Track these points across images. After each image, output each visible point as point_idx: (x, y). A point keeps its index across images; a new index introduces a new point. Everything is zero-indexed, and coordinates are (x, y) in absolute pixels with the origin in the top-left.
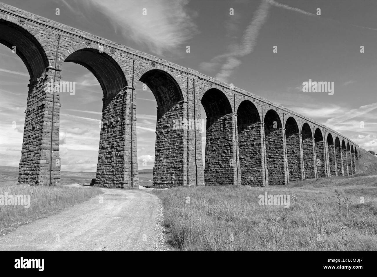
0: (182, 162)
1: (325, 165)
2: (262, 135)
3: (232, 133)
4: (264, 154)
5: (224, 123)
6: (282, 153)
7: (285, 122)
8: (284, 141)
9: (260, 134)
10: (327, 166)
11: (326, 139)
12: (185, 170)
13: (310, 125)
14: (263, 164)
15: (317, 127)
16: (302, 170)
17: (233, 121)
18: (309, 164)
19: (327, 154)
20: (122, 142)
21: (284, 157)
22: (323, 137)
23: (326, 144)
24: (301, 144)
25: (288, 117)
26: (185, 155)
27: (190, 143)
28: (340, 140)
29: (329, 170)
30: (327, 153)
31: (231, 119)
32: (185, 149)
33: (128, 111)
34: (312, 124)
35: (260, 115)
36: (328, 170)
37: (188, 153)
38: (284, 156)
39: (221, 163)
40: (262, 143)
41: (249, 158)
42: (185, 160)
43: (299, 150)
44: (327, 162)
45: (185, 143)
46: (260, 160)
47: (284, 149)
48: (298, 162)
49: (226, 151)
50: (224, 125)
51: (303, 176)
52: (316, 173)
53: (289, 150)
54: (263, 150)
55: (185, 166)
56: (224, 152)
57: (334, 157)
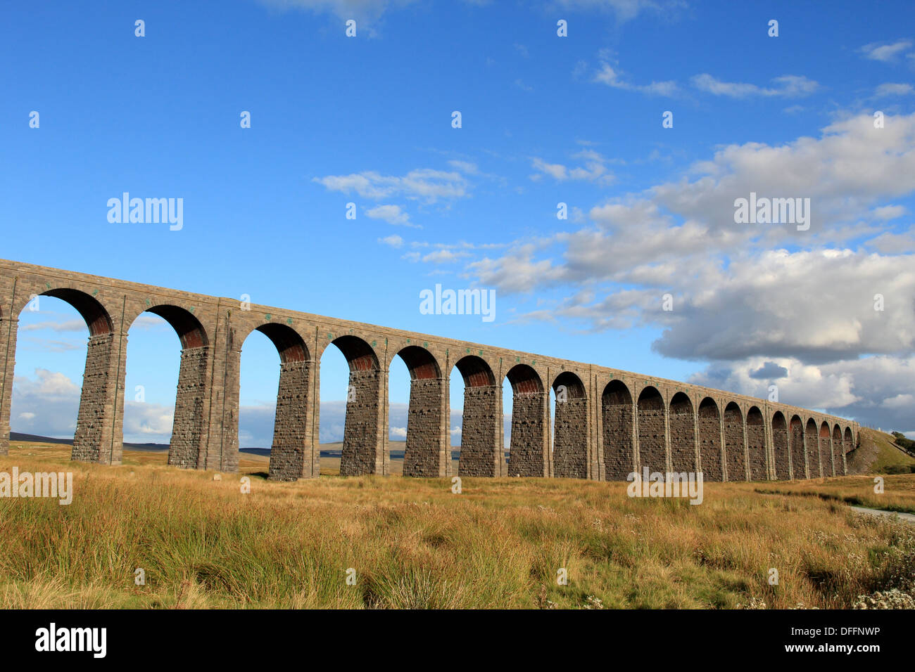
0: (585, 460)
1: (767, 462)
2: (666, 426)
3: (632, 426)
4: (668, 450)
5: (623, 414)
6: (694, 446)
7: (698, 406)
8: (696, 431)
9: (664, 425)
10: (770, 463)
11: (770, 420)
12: (589, 467)
13: (738, 404)
14: (667, 462)
15: (751, 405)
16: (723, 469)
17: (634, 413)
18: (738, 460)
19: (770, 445)
20: (541, 443)
21: (696, 452)
22: (764, 419)
23: (769, 429)
24: (721, 433)
25: (702, 398)
26: (588, 453)
27: (593, 441)
28: (802, 420)
29: (773, 470)
30: (769, 443)
31: (631, 410)
32: (589, 447)
33: (545, 415)
34: (743, 402)
35: (665, 401)
36: (771, 469)
37: (591, 451)
38: (696, 450)
39: (619, 460)
40: (666, 435)
41: (650, 453)
42: (589, 458)
43: (720, 441)
44: (770, 457)
45: (588, 441)
46: (664, 456)
47: (696, 441)
48: (718, 457)
49: (625, 446)
50: (623, 416)
51: (725, 476)
52: (747, 473)
53: (706, 441)
54: (667, 444)
55: (589, 464)
56: (623, 447)
57: (787, 448)
